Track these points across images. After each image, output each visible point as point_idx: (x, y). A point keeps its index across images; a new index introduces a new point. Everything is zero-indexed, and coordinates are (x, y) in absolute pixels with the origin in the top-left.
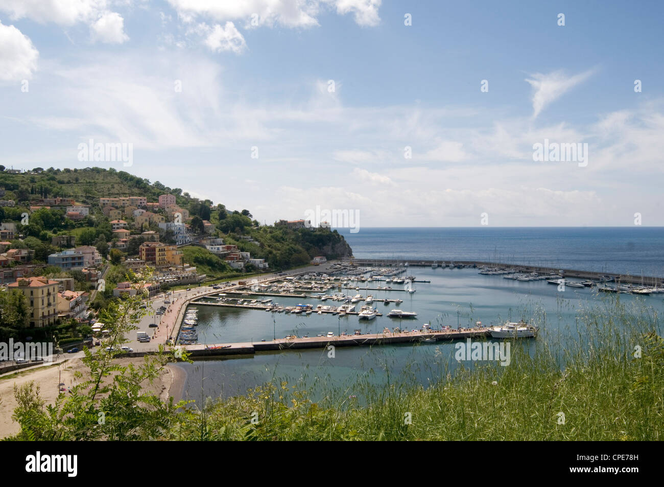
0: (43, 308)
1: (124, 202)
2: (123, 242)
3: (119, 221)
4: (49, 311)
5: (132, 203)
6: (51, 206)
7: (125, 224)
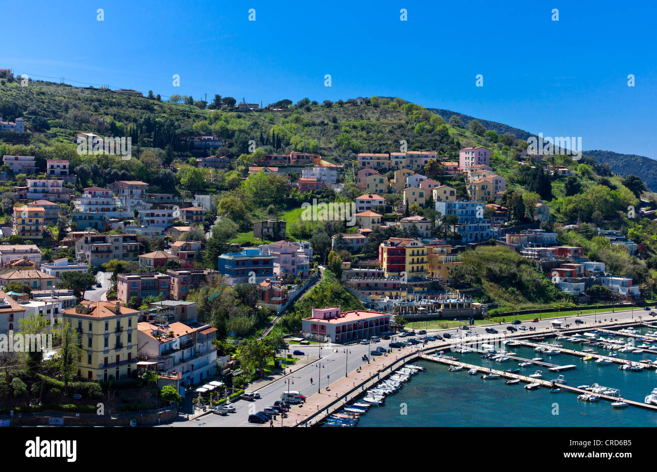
0: (106, 352)
1: (397, 160)
2: (364, 234)
3: (370, 197)
4: (118, 357)
5: (412, 162)
6: (279, 167)
7: (380, 202)
